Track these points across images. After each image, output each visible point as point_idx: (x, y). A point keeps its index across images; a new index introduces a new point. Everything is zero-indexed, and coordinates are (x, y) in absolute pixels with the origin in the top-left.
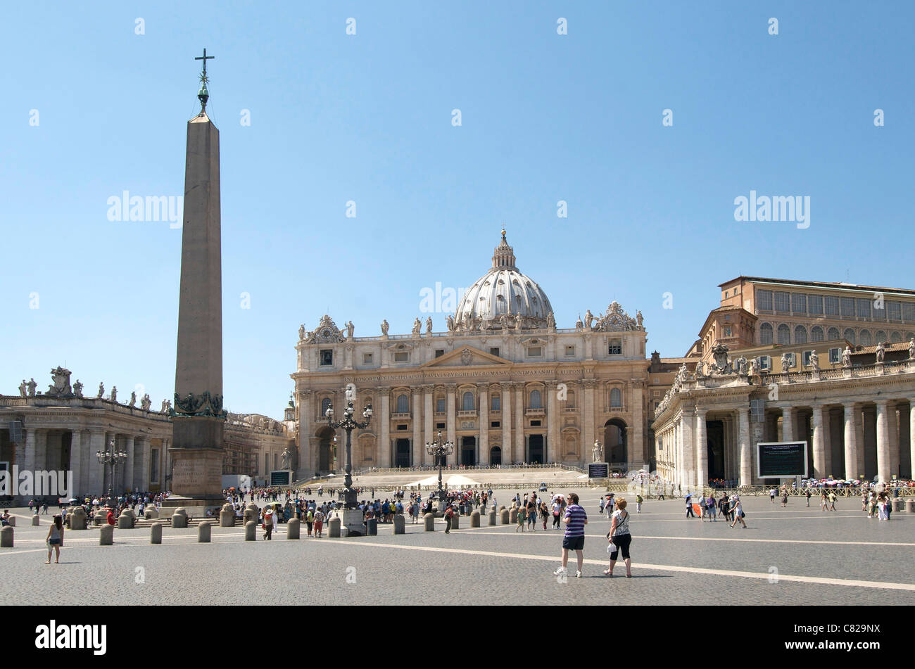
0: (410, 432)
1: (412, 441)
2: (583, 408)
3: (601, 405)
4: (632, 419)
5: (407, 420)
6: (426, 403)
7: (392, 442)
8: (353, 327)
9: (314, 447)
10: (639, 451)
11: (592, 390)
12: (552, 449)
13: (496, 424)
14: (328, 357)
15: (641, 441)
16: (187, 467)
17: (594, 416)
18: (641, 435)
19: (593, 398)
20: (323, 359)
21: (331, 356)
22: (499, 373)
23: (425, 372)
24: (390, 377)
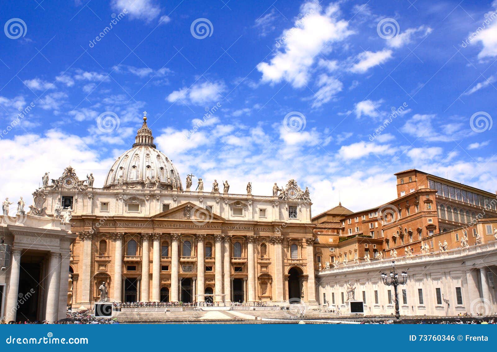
0: (138, 273)
2: (273, 258)
3: (285, 257)
4: (307, 268)
5: (136, 262)
6: (155, 249)
13: (210, 269)
17: (281, 265)
22: (213, 226)
23: (155, 222)
24: (124, 224)
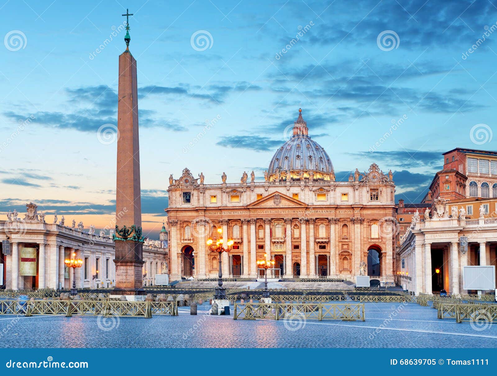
0: (241, 251)
1: (243, 257)
2: (353, 237)
3: (365, 236)
4: (386, 245)
5: (239, 242)
6: (252, 231)
7: (230, 257)
8: (203, 177)
9: (180, 259)
10: (390, 268)
11: (359, 225)
12: (334, 266)
13: (297, 247)
14: (188, 198)
15: (392, 261)
16: (124, 271)
17: (361, 243)
18: (392, 257)
19: (360, 230)
20: (185, 199)
21: (190, 197)
22: (298, 211)
23: (250, 209)
24: (228, 213)
